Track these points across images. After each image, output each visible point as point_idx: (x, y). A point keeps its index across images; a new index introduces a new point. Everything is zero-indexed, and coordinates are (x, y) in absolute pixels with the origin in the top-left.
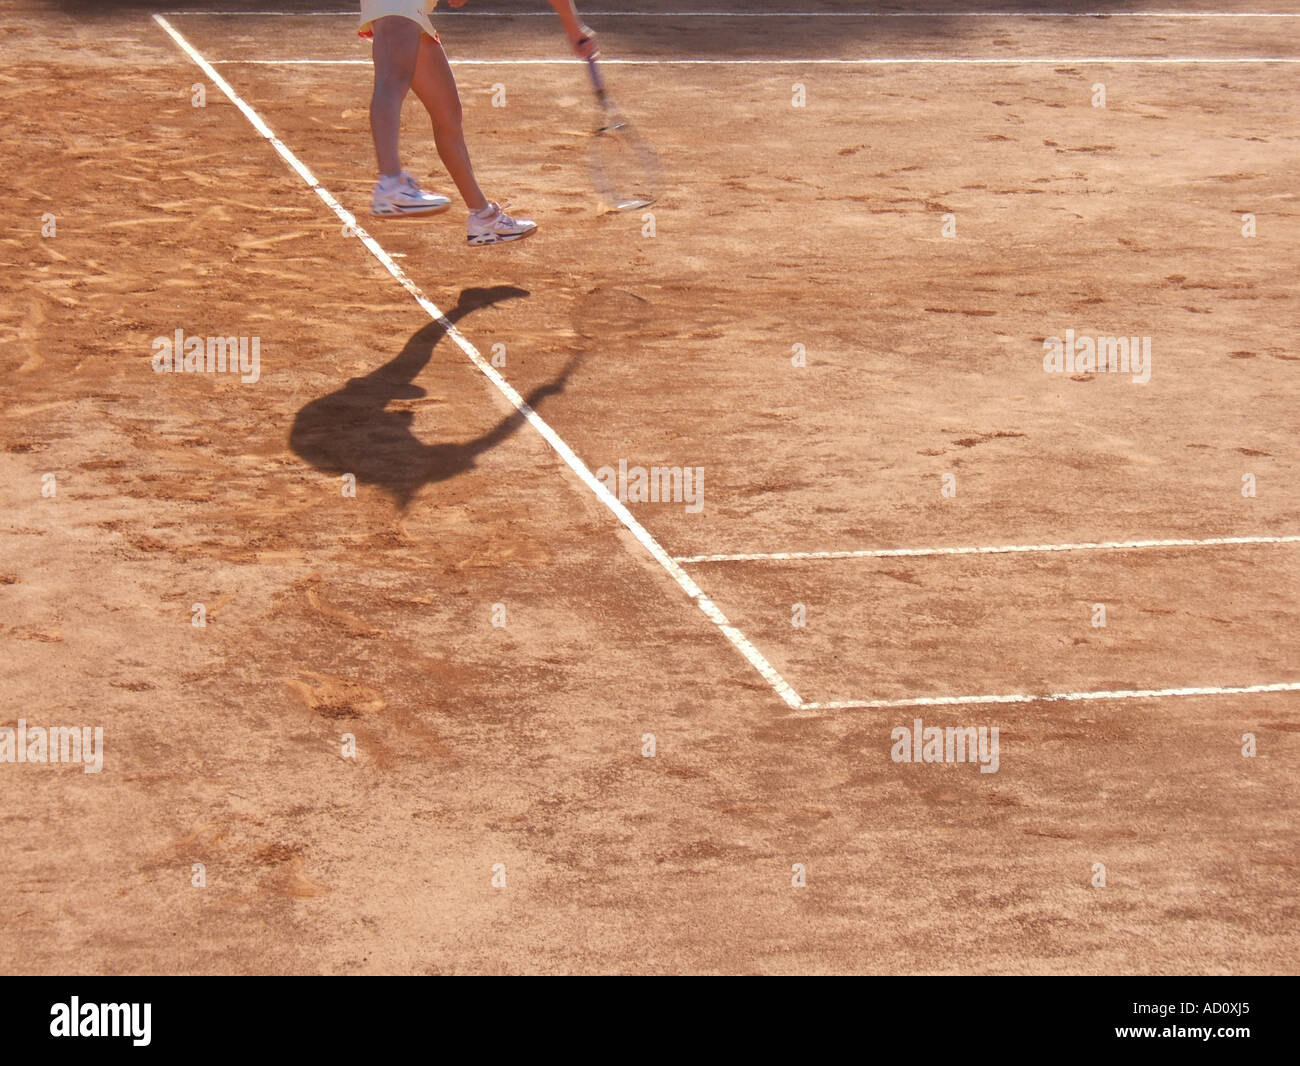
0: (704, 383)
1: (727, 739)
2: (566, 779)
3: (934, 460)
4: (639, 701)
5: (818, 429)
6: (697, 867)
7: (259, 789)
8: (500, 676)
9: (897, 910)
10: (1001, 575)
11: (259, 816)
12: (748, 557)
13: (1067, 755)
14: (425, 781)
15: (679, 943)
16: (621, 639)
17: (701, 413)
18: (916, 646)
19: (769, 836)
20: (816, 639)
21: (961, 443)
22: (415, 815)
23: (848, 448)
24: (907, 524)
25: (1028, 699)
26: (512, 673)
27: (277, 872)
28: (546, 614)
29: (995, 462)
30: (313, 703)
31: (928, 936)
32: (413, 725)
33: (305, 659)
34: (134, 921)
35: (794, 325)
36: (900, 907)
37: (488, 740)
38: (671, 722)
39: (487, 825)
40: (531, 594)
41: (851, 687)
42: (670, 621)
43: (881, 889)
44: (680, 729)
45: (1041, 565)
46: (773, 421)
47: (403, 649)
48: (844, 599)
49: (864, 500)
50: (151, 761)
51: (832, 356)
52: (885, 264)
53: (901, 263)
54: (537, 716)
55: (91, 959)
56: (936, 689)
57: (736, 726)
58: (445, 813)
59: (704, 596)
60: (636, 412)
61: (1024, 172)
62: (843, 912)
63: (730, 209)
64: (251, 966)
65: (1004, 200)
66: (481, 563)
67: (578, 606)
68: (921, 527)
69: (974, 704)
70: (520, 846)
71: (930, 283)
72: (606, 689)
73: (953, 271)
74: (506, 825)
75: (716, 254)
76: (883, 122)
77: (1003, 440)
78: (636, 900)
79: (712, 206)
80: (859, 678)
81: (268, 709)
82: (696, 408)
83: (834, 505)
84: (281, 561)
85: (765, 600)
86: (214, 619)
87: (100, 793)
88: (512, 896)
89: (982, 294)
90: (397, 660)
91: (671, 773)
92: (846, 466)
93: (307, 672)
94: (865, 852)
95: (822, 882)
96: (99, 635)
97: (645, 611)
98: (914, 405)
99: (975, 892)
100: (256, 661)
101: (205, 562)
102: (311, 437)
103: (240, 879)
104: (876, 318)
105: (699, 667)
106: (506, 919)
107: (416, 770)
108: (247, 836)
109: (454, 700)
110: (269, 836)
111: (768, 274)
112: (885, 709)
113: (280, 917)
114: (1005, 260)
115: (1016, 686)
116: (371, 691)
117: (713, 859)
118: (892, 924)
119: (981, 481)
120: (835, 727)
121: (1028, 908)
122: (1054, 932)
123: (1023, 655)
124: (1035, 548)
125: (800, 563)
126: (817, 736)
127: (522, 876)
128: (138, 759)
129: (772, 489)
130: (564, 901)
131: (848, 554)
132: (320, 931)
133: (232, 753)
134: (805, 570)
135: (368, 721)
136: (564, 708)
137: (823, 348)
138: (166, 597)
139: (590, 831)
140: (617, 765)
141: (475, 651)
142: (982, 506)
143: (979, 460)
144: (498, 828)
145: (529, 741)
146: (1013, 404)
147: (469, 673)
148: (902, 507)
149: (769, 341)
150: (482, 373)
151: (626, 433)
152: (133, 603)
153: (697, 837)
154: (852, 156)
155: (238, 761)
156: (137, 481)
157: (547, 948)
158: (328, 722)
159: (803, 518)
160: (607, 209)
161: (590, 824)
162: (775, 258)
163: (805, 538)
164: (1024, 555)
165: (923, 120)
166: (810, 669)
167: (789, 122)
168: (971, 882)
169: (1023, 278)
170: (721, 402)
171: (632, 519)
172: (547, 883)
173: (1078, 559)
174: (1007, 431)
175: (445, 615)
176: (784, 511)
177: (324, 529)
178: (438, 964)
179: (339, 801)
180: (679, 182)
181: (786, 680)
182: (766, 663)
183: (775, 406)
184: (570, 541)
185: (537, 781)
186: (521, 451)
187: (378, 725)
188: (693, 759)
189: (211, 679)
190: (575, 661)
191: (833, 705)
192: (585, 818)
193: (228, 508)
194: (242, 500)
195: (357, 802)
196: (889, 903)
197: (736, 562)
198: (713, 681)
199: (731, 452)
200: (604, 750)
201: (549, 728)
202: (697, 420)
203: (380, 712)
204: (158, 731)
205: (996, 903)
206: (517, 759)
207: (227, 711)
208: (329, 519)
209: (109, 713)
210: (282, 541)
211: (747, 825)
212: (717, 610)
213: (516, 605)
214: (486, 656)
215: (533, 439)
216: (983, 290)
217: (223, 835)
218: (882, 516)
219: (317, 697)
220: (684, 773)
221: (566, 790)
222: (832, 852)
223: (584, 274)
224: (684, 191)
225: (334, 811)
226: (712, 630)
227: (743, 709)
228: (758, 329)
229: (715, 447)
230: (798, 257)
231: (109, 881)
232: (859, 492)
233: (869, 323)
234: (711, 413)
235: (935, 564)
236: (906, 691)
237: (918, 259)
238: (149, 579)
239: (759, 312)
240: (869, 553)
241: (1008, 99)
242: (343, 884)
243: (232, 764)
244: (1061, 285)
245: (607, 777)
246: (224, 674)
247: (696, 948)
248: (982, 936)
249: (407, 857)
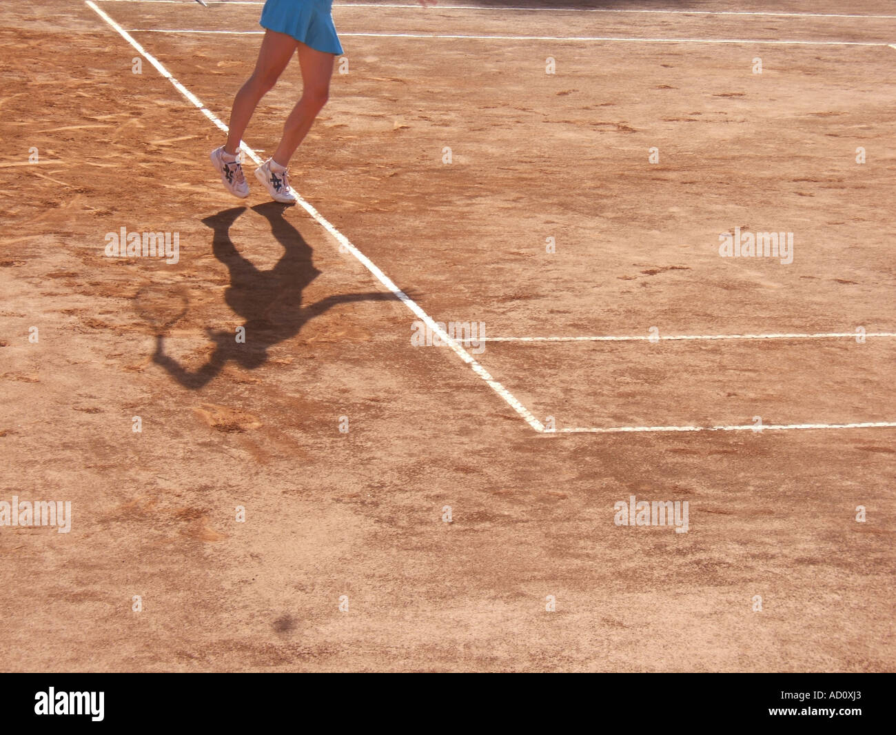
0: (471, 233)
1: (494, 450)
2: (386, 472)
3: (629, 283)
4: (433, 425)
5: (550, 263)
6: (477, 527)
7: (177, 474)
8: (339, 409)
9: (613, 556)
10: (677, 353)
11: (178, 491)
12: (504, 340)
13: (725, 464)
14: (290, 472)
15: (466, 573)
16: (420, 388)
17: (469, 251)
18: (620, 395)
19: (524, 509)
20: (552, 390)
21: (646, 272)
22: (284, 492)
23: (570, 274)
24: (612, 321)
25: (698, 429)
26: (347, 407)
27: (191, 525)
28: (369, 372)
29: (671, 284)
30: (212, 423)
31: (635, 572)
32: (281, 438)
33: (206, 396)
34: (96, 553)
35: (531, 199)
36: (615, 554)
37: (332, 448)
38: (456, 439)
39: (333, 499)
40: (358, 359)
41: (577, 420)
42: (453, 377)
43: (602, 543)
44: (462, 443)
45: (704, 348)
46: (518, 257)
47: (272, 391)
48: (571, 366)
49: (582, 306)
50: (104, 456)
51: (557, 218)
52: (591, 162)
53: (602, 162)
54: (365, 433)
55: (67, 576)
56: (635, 422)
57: (500, 442)
58: (304, 491)
59: (476, 363)
60: (425, 249)
61: (684, 108)
62: (578, 556)
63: (484, 127)
64: (176, 582)
65: (671, 125)
66: (323, 340)
67: (391, 367)
68: (622, 323)
69: (661, 432)
70: (356, 512)
71: (622, 175)
72: (411, 417)
73: (638, 168)
74: (346, 499)
75: (476, 154)
76: (587, 76)
77: (675, 271)
78: (436, 546)
79: (473, 125)
80: (580, 414)
81: (181, 426)
82: (466, 247)
83: (561, 309)
84: (187, 336)
85: (517, 365)
86: (143, 370)
87: (69, 475)
88: (352, 543)
89: (658, 182)
90: (268, 398)
91: (457, 470)
92: (569, 285)
93: (208, 404)
94: (591, 520)
95: (562, 538)
96: (65, 379)
97: (435, 371)
98: (614, 249)
99: (666, 546)
100: (172, 397)
101: (135, 335)
102: (204, 260)
103: (167, 529)
104: (585, 195)
105: (474, 405)
106: (348, 556)
107: (283, 465)
108: (170, 503)
109: (308, 422)
110: (185, 503)
111: (511, 167)
112: (601, 434)
113: (195, 552)
114: (673, 162)
115: (689, 421)
116: (252, 416)
117: (488, 522)
118: (610, 564)
119: (661, 296)
120: (567, 444)
121: (702, 556)
122: (720, 571)
123: (693, 402)
124: (699, 337)
125: (539, 344)
126: (556, 449)
127: (358, 530)
128: (94, 455)
129: (519, 298)
130: (387, 546)
131: (572, 339)
132: (222, 562)
133: (158, 452)
134: (544, 348)
135: (250, 434)
136: (381, 429)
137: (551, 213)
138: (109, 357)
139: (403, 504)
140: (420, 464)
141: (321, 393)
142: (663, 311)
143: (659, 283)
144: (341, 501)
145: (361, 449)
146: (681, 249)
147: (317, 406)
148: (608, 311)
149: (514, 208)
150: (319, 224)
151: (419, 263)
152: (87, 360)
153: (476, 509)
154: (566, 96)
155: (162, 457)
156: (87, 285)
157: (377, 574)
158: (223, 434)
159: (541, 317)
160: (400, 126)
161: (402, 499)
162: (516, 157)
163: (543, 329)
164: (692, 341)
165: (614, 75)
166: (549, 408)
167: (523, 75)
168: (663, 540)
169: (686, 173)
170: (483, 244)
171: (425, 314)
172: (375, 535)
173: (729, 344)
174: (678, 266)
175: (300, 371)
176: (528, 312)
177: (215, 317)
178: (303, 583)
179: (232, 483)
180: (449, 110)
181: (532, 414)
182: (519, 404)
183: (519, 248)
184: (383, 327)
185: (367, 473)
186: (348, 272)
187: (257, 437)
188: (472, 461)
189: (142, 407)
190: (389, 400)
191: (565, 430)
192: (399, 496)
193: (149, 303)
194: (159, 298)
195: (244, 483)
196: (608, 551)
197: (496, 342)
198: (484, 414)
199: (491, 275)
200: (411, 455)
201: (373, 441)
202: (467, 255)
203: (258, 429)
204: (107, 438)
205: (679, 552)
206: (352, 460)
207: (153, 426)
208: (219, 311)
209: (73, 426)
210: (187, 324)
211: (510, 502)
212: (484, 371)
213: (348, 366)
214: (329, 396)
215: (355, 265)
216: (658, 179)
217: (154, 501)
218: (595, 316)
219: (215, 419)
220: (466, 470)
221: (386, 479)
222: (568, 519)
223: (387, 165)
224: (452, 116)
225: (229, 489)
226: (482, 383)
227: (504, 432)
228: (506, 200)
229: (479, 272)
230: (532, 157)
231: (77, 528)
232: (577, 300)
233: (581, 198)
234: (476, 251)
235: (632, 346)
236: (615, 423)
237: (613, 159)
238: (97, 345)
239: (507, 191)
240: (586, 338)
241: (671, 64)
242: (237, 533)
243: (159, 459)
244: (711, 178)
245: (414, 471)
246: (151, 404)
247: (478, 576)
248: (671, 572)
249: (279, 518)
